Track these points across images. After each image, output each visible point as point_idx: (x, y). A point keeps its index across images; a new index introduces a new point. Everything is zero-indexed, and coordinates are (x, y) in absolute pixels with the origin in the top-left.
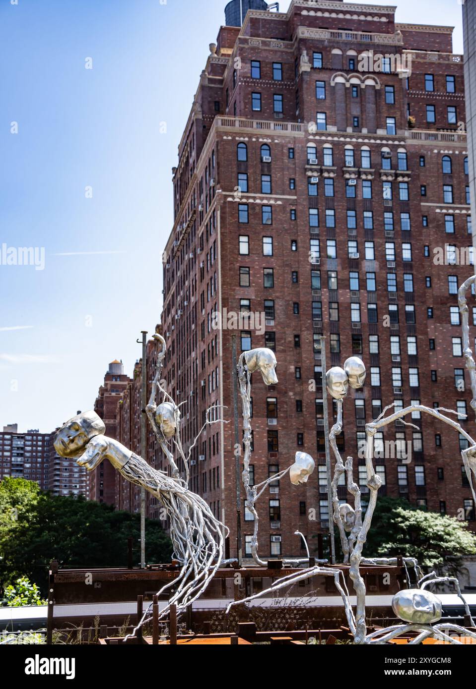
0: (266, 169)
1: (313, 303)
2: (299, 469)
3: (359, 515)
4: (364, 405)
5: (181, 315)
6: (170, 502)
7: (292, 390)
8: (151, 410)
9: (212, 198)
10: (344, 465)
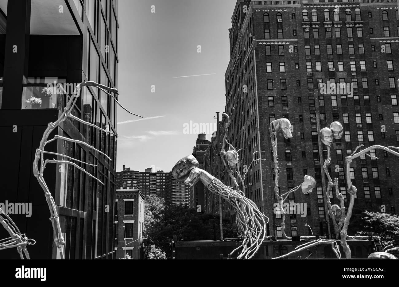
0: (280, 26)
1: (309, 97)
2: (307, 185)
3: (343, 211)
4: (342, 153)
5: (236, 107)
6: (235, 204)
7: (300, 145)
8: (223, 154)
9: (250, 43)
10: (333, 182)
